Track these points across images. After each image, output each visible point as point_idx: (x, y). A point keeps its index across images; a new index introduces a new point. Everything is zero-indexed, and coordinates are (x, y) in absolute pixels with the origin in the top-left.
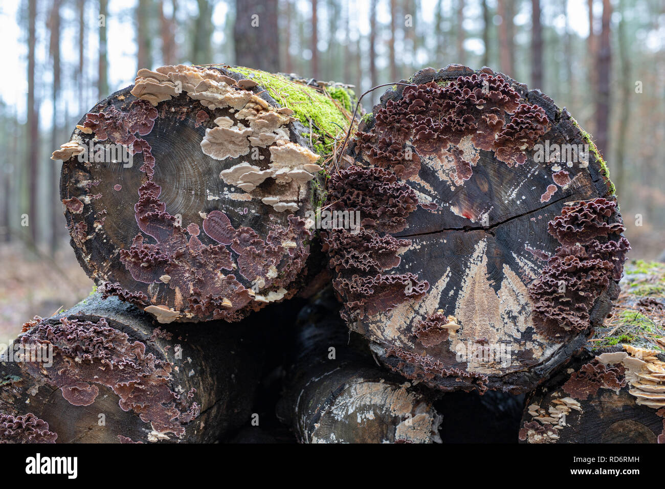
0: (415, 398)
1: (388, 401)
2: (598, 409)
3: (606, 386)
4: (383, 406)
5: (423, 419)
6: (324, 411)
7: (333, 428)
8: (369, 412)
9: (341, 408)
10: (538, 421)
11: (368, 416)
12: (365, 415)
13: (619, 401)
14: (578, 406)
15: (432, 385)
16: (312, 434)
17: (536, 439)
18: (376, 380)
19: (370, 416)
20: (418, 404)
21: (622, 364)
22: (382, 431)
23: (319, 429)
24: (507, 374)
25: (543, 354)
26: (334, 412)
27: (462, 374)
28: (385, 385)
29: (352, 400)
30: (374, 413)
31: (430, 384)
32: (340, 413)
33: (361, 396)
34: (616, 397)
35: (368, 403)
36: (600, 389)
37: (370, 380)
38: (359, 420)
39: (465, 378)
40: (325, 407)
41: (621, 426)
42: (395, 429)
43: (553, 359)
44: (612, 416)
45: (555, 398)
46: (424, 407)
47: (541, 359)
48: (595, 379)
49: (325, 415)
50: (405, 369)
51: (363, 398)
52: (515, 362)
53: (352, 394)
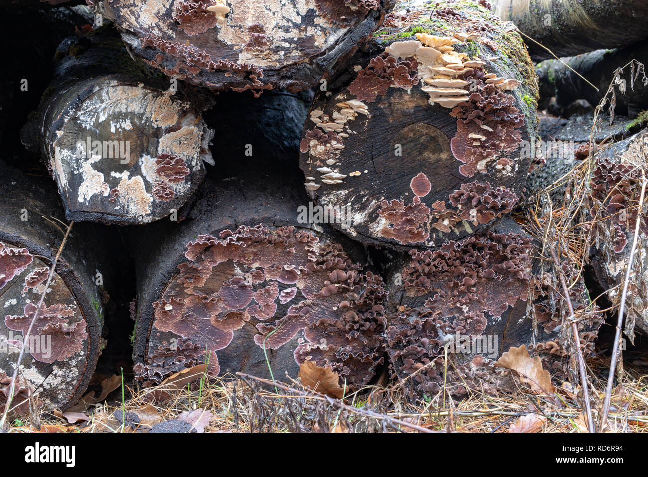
0: (180, 108)
1: (148, 109)
2: (387, 111)
3: (396, 85)
4: (143, 114)
5: (192, 133)
6: (69, 116)
7: (80, 136)
8: (125, 122)
9: (90, 115)
10: (320, 128)
11: (123, 125)
12: (120, 125)
13: (410, 101)
14: (365, 110)
15: (197, 81)
16: (54, 143)
17: (319, 150)
18: (133, 83)
19: (127, 125)
20: (185, 116)
21: (415, 58)
22: (142, 144)
23: (62, 138)
24: (284, 67)
25: (326, 42)
26: (82, 118)
27: (232, 66)
28: (144, 90)
29: (103, 105)
30: (131, 123)
31: (195, 81)
32: (88, 120)
33: (115, 102)
34: (407, 97)
35: (124, 111)
36: (390, 88)
37: (126, 83)
38: (113, 130)
39: (236, 72)
40: (69, 112)
41: (412, 130)
42: (158, 143)
43: (337, 47)
44: (402, 119)
45: (340, 101)
46: (192, 119)
47: (324, 47)
48: (385, 76)
49: (69, 121)
50: (165, 63)
51: (117, 105)
52: (295, 51)
53: (103, 98)
